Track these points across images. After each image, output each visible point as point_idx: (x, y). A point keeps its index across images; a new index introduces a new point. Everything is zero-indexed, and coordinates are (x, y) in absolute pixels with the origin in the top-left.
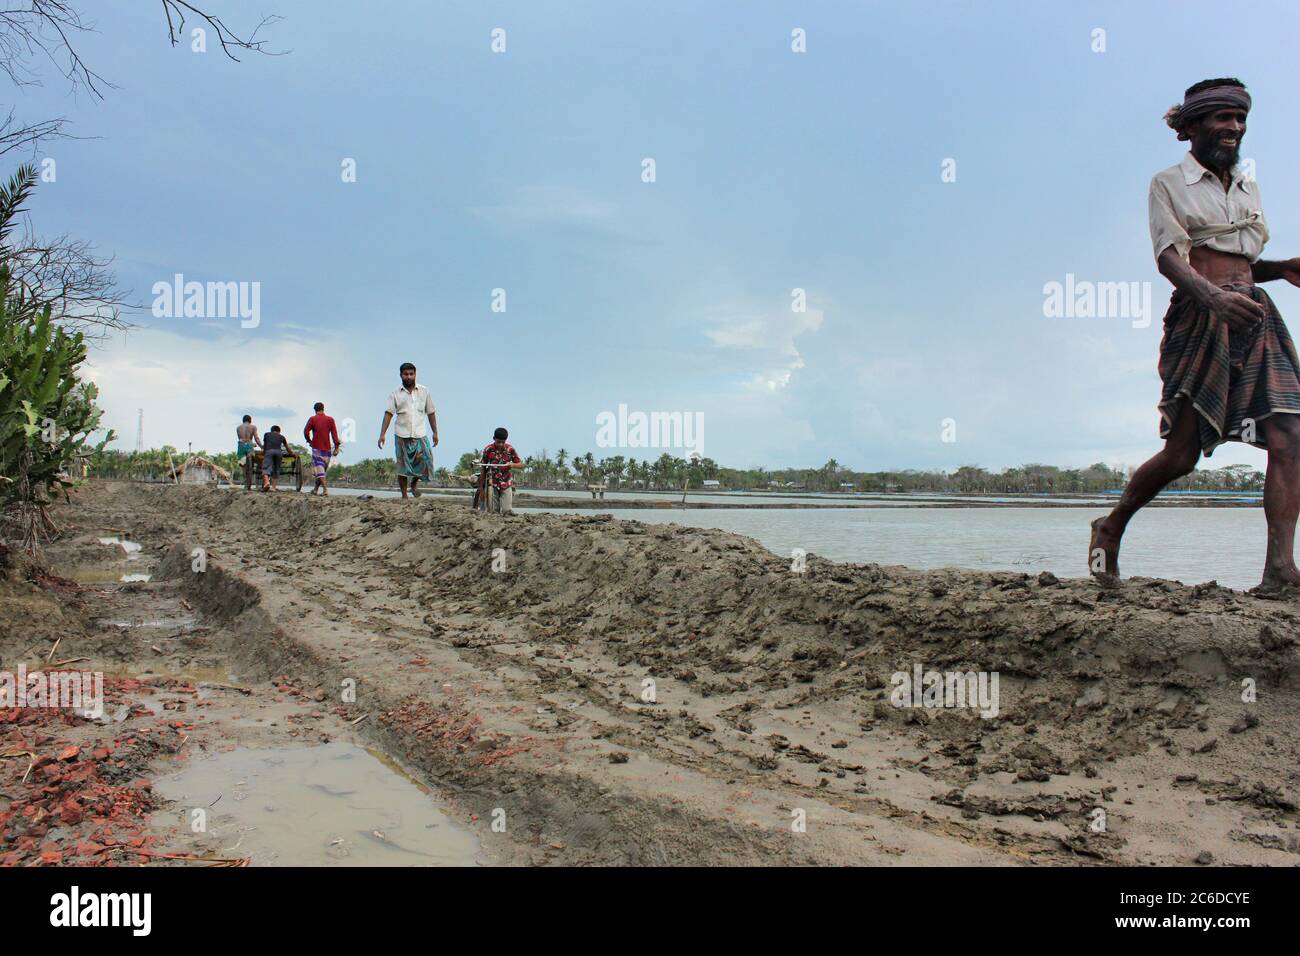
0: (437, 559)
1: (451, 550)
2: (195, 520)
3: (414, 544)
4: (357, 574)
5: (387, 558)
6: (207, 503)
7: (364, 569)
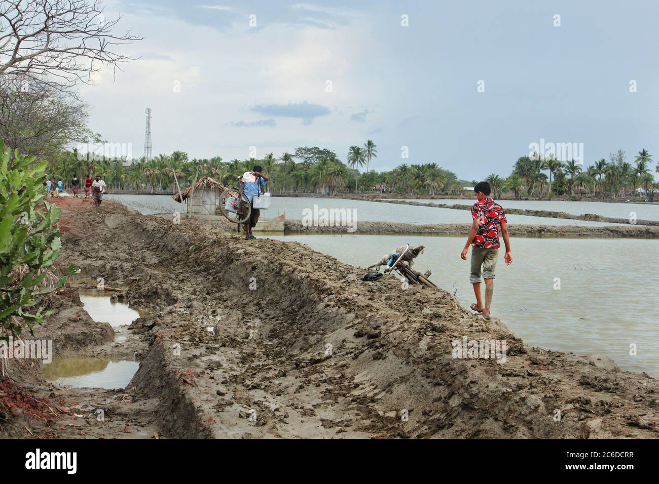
0: (425, 413)
1: (440, 405)
2: (193, 280)
3: (403, 386)
4: (337, 424)
5: (373, 401)
6: (208, 257)
7: (346, 416)
